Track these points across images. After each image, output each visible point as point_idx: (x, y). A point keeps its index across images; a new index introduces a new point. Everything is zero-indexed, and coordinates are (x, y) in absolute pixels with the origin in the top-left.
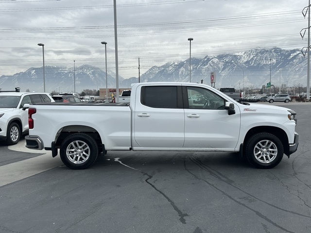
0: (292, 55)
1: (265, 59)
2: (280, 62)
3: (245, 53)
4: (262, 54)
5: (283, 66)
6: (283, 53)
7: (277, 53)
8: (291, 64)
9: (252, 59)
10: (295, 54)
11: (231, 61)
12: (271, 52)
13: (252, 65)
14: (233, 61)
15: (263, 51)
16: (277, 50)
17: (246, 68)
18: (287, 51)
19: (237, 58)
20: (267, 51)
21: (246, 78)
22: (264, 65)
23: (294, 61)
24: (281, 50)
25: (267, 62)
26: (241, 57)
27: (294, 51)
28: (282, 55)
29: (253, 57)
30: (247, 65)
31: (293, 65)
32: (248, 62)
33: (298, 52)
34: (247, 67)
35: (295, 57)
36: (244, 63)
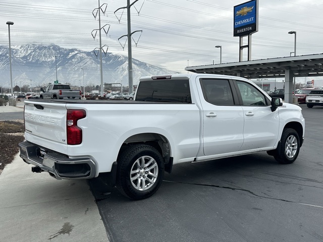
0: (71, 54)
1: (44, 56)
2: (59, 60)
3: (22, 47)
4: (40, 50)
5: (62, 64)
6: (62, 52)
7: (56, 50)
8: (70, 63)
9: (30, 54)
10: (73, 53)
11: (6, 54)
12: (49, 49)
13: (30, 60)
14: (8, 55)
15: (41, 48)
16: (56, 48)
17: (23, 63)
18: (66, 50)
19: (13, 52)
20: (45, 48)
21: (24, 74)
22: (43, 62)
23: (73, 60)
24: (59, 49)
25: (46, 59)
26: (17, 50)
27: (72, 50)
28: (61, 53)
29: (31, 52)
30: (25, 61)
31: (72, 64)
32: (25, 57)
33: (76, 52)
34: (25, 62)
35: (73, 57)
36: (21, 58)
